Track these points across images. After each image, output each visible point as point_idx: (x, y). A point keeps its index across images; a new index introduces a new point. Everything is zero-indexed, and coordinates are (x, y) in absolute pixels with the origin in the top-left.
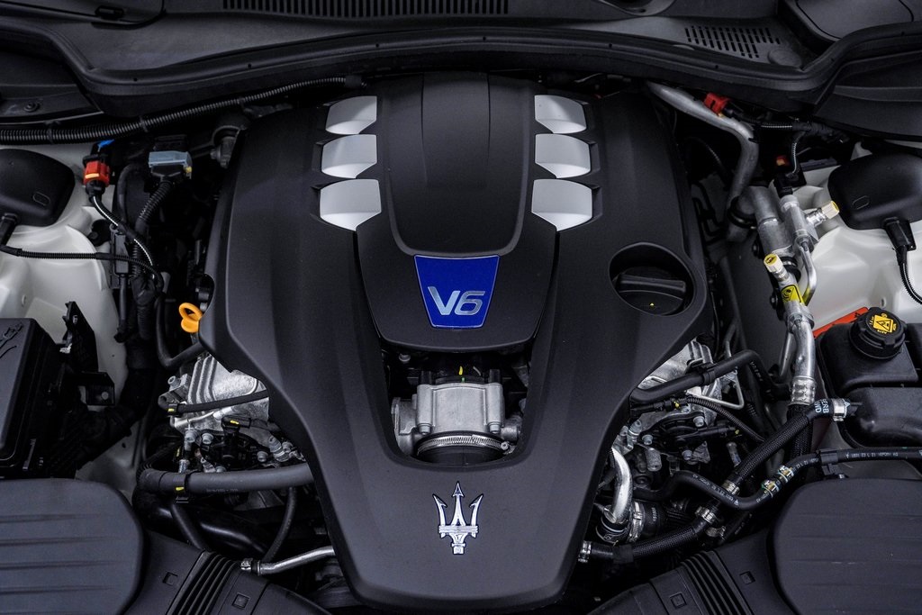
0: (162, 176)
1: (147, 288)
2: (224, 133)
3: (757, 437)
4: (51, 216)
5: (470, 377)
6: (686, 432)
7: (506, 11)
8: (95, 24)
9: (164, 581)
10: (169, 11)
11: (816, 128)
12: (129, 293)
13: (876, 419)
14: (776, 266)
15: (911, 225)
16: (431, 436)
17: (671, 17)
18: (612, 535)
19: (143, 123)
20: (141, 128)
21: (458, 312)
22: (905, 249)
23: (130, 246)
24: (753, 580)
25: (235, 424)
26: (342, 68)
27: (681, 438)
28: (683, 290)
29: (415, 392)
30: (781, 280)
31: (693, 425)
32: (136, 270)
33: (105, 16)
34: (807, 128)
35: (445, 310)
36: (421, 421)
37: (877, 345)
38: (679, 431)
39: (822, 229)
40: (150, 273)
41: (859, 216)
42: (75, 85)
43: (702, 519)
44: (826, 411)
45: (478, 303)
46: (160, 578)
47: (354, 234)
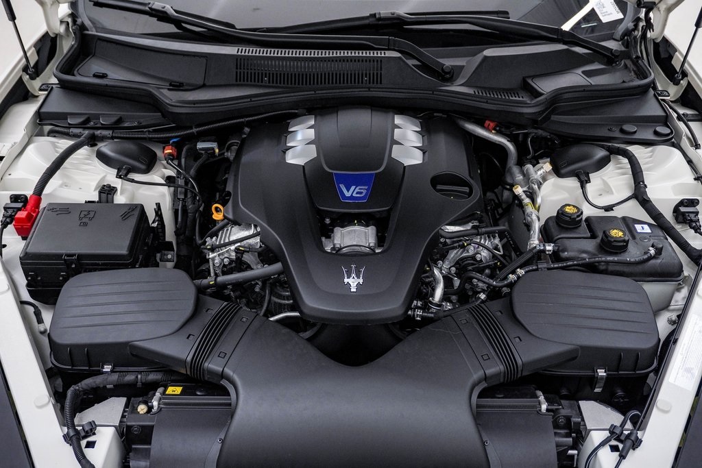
0: (203, 152)
1: (194, 204)
2: (232, 145)
3: (506, 263)
4: (147, 170)
5: (360, 224)
6: (473, 264)
7: (381, 83)
8: (169, 89)
9: (207, 311)
10: (207, 84)
11: (540, 132)
12: (184, 208)
13: (568, 252)
14: (519, 190)
15: (590, 175)
16: (341, 249)
17: (467, 86)
18: (434, 309)
19: (194, 130)
20: (193, 133)
21: (354, 195)
22: (585, 182)
23: (187, 182)
24: (502, 313)
25: (241, 250)
26: (296, 105)
27: (470, 268)
28: (468, 191)
29: (333, 232)
30: (523, 200)
31: (475, 260)
32: (189, 195)
33: (173, 86)
34: (535, 131)
35: (348, 194)
36: (336, 242)
37: (568, 219)
38: (469, 264)
39: (544, 179)
40: (196, 195)
41: (563, 171)
42: (160, 114)
43: (480, 298)
44: (542, 248)
45: (364, 192)
46: (204, 310)
47: (303, 166)
